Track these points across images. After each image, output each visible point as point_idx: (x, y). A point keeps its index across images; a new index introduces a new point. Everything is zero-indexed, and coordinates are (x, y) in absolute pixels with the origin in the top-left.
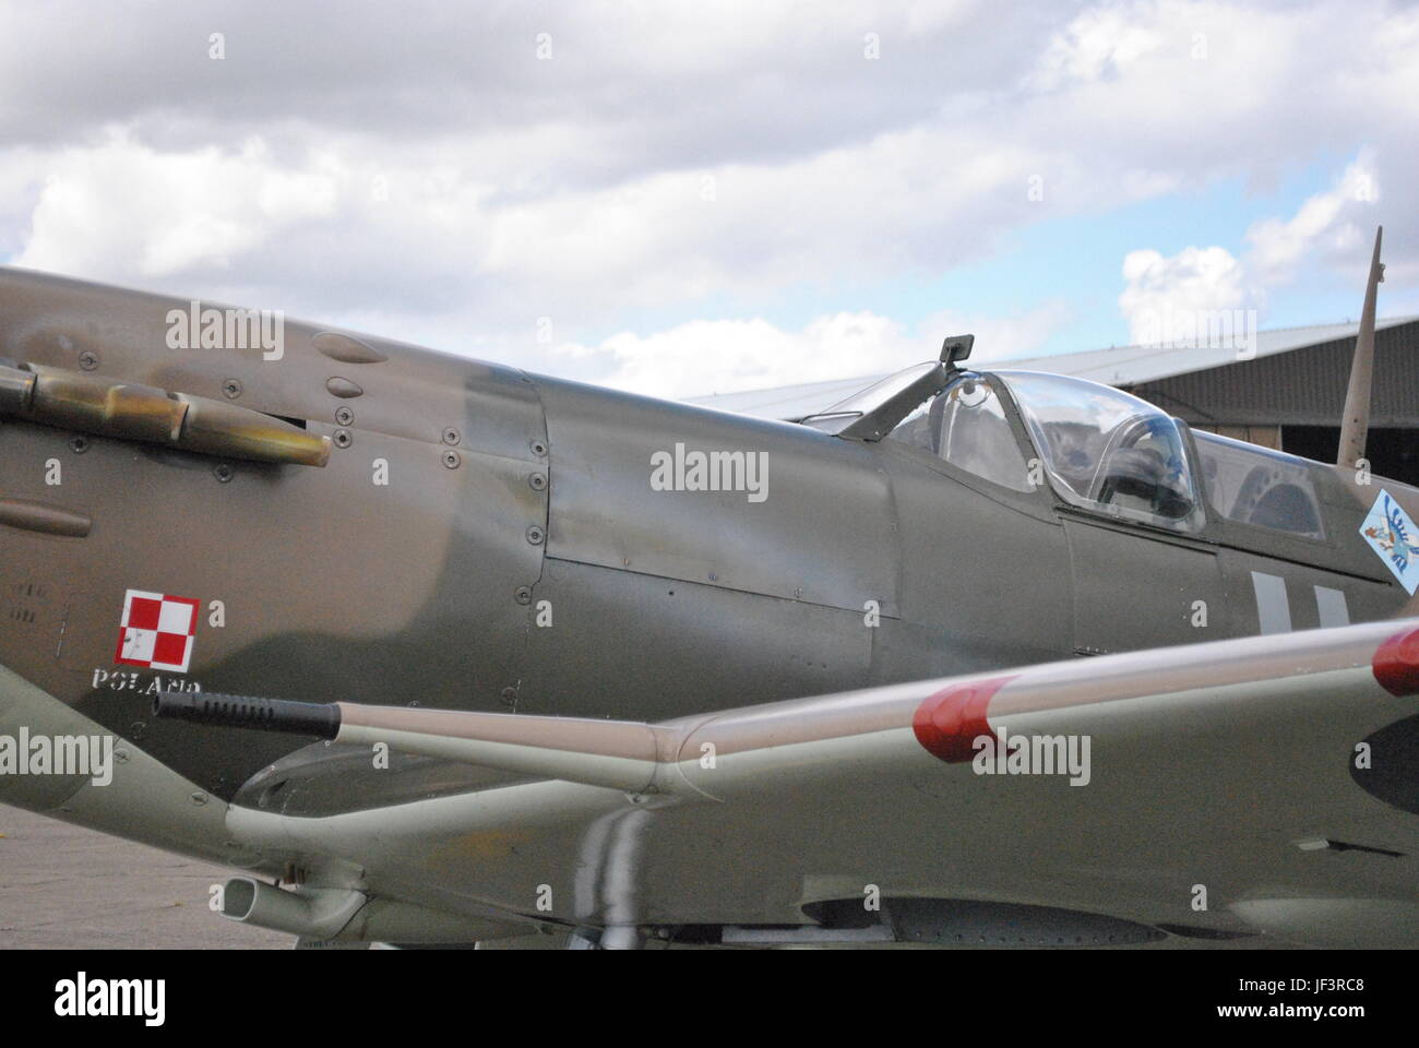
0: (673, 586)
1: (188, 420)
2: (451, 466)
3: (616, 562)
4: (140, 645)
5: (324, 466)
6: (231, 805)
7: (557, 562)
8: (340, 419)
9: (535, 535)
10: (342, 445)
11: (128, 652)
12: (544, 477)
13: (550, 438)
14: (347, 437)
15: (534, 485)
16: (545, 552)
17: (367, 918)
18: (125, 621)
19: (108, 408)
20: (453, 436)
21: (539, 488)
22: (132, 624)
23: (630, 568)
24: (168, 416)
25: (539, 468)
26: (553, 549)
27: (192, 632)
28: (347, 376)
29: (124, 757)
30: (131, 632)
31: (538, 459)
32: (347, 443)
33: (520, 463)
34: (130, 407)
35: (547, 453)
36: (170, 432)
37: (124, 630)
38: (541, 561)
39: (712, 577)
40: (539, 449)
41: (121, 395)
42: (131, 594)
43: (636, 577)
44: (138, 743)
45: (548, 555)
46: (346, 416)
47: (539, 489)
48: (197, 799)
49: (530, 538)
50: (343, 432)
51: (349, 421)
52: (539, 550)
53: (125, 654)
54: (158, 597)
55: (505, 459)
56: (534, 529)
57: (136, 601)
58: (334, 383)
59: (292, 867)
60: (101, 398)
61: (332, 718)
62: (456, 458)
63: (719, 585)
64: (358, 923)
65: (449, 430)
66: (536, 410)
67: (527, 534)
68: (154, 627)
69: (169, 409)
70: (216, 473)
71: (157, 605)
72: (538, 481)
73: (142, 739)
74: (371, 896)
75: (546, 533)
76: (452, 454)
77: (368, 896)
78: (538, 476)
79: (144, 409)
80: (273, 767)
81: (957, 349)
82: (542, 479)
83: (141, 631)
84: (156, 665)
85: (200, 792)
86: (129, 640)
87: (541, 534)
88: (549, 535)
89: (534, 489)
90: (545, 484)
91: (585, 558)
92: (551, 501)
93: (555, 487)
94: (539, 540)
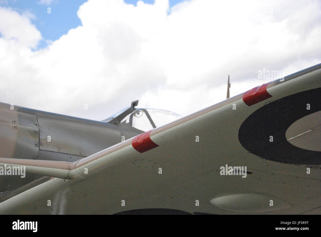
0: (71, 156)
2: (15, 128)
3: (56, 150)
7: (42, 151)
9: (37, 145)
12: (38, 131)
13: (39, 122)
15: (36, 133)
16: (39, 148)
20: (15, 122)
23: (60, 152)
25: (37, 129)
26: (41, 148)
31: (36, 127)
33: (32, 128)
35: (38, 125)
38: (38, 151)
39: (80, 153)
40: (36, 125)
43: (62, 154)
45: (40, 149)
47: (37, 134)
49: (35, 145)
52: (38, 148)
55: (28, 127)
56: (36, 143)
63: (82, 155)
65: (14, 120)
66: (35, 116)
72: (36, 132)
75: (39, 144)
76: (15, 126)
78: (37, 131)
81: (135, 104)
87: (38, 144)
88: (40, 144)
89: (35, 133)
90: (38, 132)
91: (49, 150)
92: (40, 137)
93: (41, 133)
94: (37, 146)
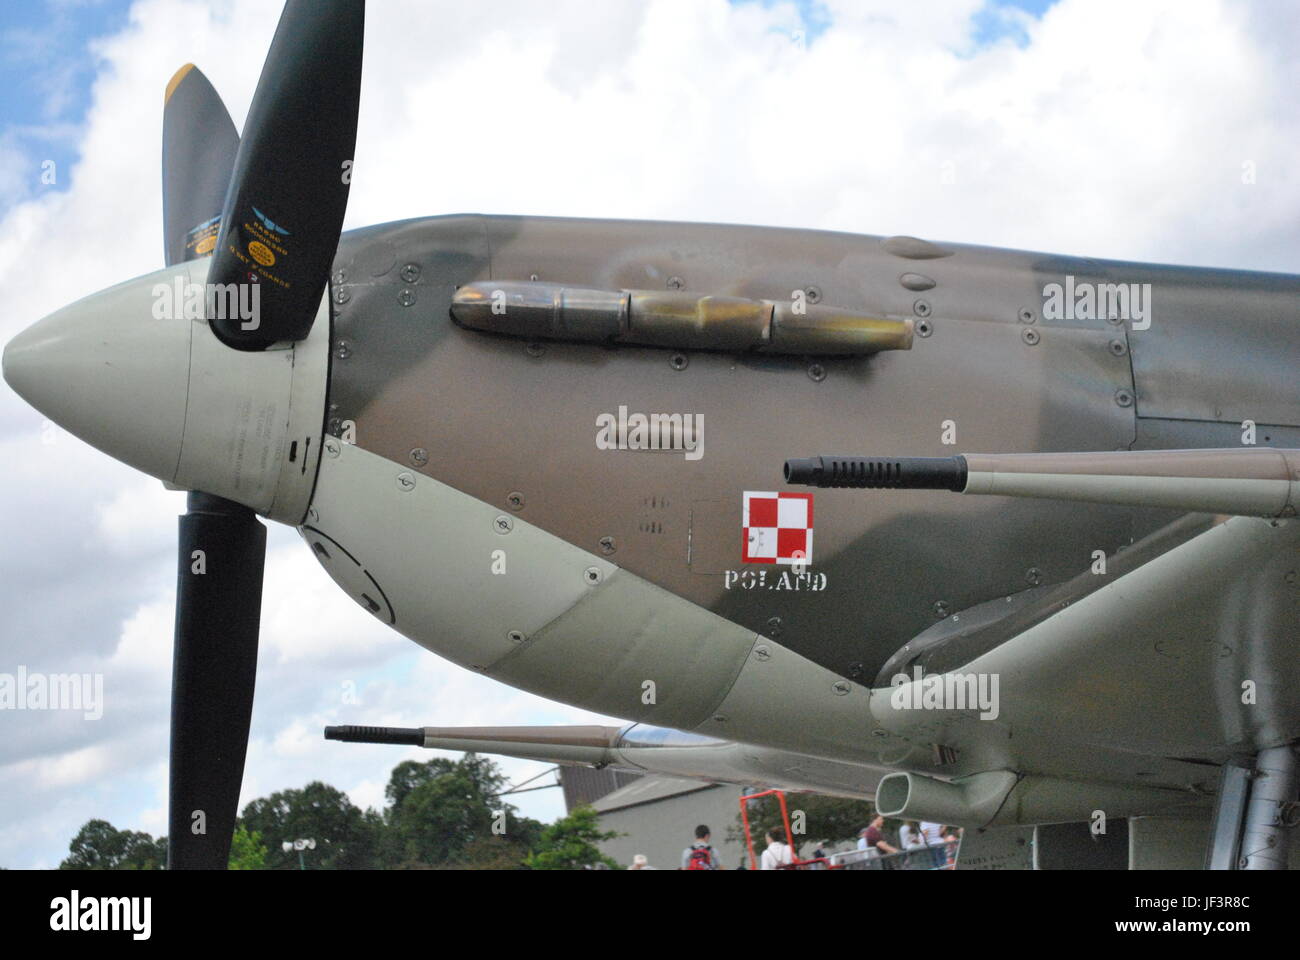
0: (1268, 431)
1: (775, 320)
2: (1031, 342)
3: (1206, 414)
4: (763, 543)
5: (910, 348)
6: (873, 690)
7: (1149, 421)
8: (918, 311)
9: (1124, 398)
10: (924, 334)
11: (753, 551)
12: (1123, 343)
14: (928, 327)
15: (1115, 351)
16: (1136, 412)
17: (1020, 797)
18: (746, 523)
19: (700, 318)
20: (1028, 315)
21: (1120, 354)
22: (752, 524)
23: (1221, 419)
24: (755, 317)
25: (1118, 336)
26: (1144, 409)
27: (810, 525)
28: (918, 270)
29: (765, 654)
30: (753, 532)
31: (1114, 328)
32: (928, 333)
33: (1098, 333)
34: (720, 314)
36: (761, 332)
37: (746, 530)
38: (1133, 422)
41: (709, 305)
42: (748, 496)
43: (1229, 427)
44: (775, 638)
45: (1140, 415)
46: (923, 308)
48: (840, 688)
49: (1120, 402)
50: (923, 323)
51: (927, 312)
52: (1131, 411)
53: (751, 554)
54: (773, 495)
55: (1083, 331)
56: (1122, 393)
57: (753, 501)
58: (907, 279)
59: (941, 748)
60: (691, 309)
61: (959, 468)
62: (1034, 333)
64: (1012, 805)
65: (1023, 311)
67: (1116, 399)
68: (774, 524)
69: (756, 310)
70: (810, 373)
71: (774, 503)
72: (1118, 347)
73: (778, 635)
74: (1021, 774)
75: (1134, 395)
76: (1030, 331)
77: (1018, 774)
78: (1116, 342)
79: (733, 313)
80: (907, 647)
82: (1122, 346)
83: (762, 529)
84: (781, 561)
85: (842, 681)
86: (752, 540)
87: (1129, 396)
88: (1137, 397)
89: (1115, 355)
90: (1125, 350)
91: (1176, 413)
92: (1134, 365)
93: (1136, 352)
94: (1128, 403)
